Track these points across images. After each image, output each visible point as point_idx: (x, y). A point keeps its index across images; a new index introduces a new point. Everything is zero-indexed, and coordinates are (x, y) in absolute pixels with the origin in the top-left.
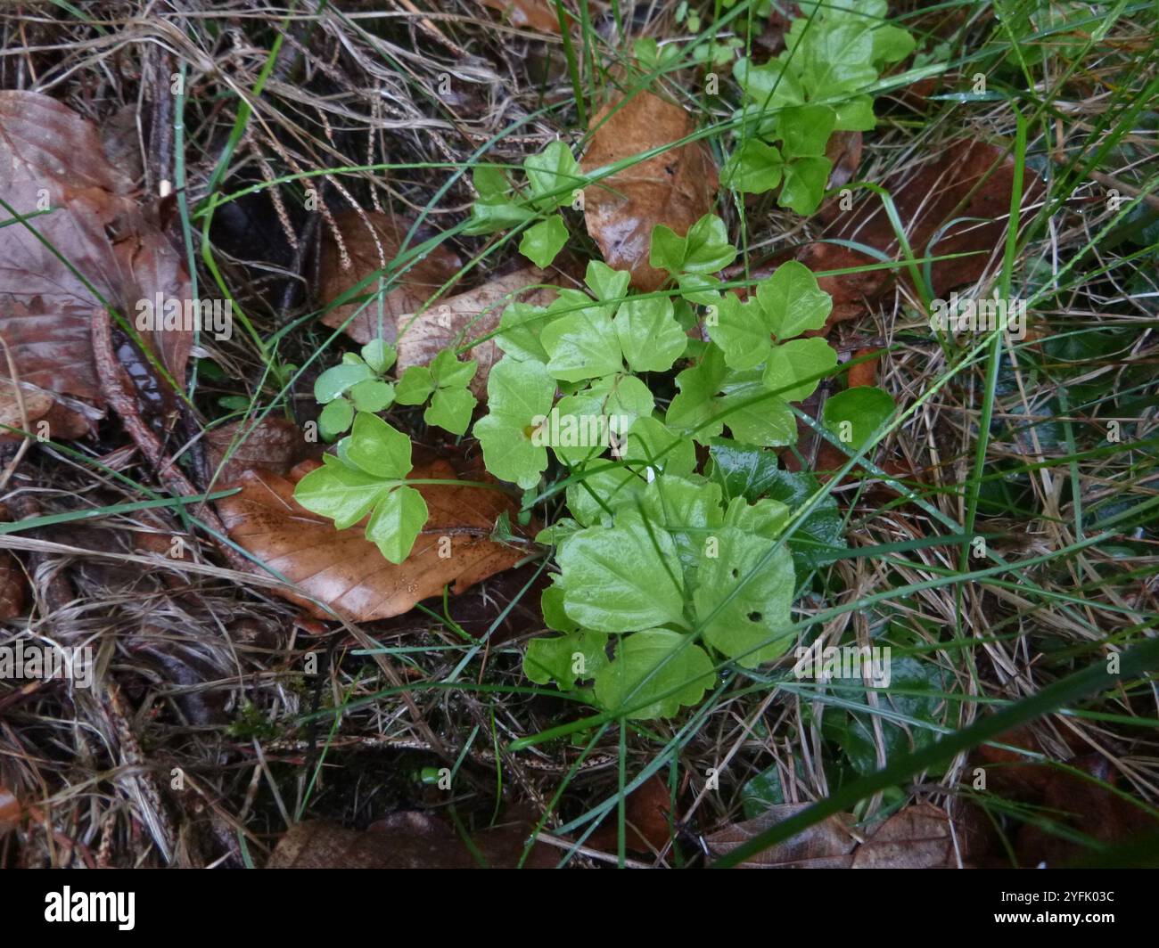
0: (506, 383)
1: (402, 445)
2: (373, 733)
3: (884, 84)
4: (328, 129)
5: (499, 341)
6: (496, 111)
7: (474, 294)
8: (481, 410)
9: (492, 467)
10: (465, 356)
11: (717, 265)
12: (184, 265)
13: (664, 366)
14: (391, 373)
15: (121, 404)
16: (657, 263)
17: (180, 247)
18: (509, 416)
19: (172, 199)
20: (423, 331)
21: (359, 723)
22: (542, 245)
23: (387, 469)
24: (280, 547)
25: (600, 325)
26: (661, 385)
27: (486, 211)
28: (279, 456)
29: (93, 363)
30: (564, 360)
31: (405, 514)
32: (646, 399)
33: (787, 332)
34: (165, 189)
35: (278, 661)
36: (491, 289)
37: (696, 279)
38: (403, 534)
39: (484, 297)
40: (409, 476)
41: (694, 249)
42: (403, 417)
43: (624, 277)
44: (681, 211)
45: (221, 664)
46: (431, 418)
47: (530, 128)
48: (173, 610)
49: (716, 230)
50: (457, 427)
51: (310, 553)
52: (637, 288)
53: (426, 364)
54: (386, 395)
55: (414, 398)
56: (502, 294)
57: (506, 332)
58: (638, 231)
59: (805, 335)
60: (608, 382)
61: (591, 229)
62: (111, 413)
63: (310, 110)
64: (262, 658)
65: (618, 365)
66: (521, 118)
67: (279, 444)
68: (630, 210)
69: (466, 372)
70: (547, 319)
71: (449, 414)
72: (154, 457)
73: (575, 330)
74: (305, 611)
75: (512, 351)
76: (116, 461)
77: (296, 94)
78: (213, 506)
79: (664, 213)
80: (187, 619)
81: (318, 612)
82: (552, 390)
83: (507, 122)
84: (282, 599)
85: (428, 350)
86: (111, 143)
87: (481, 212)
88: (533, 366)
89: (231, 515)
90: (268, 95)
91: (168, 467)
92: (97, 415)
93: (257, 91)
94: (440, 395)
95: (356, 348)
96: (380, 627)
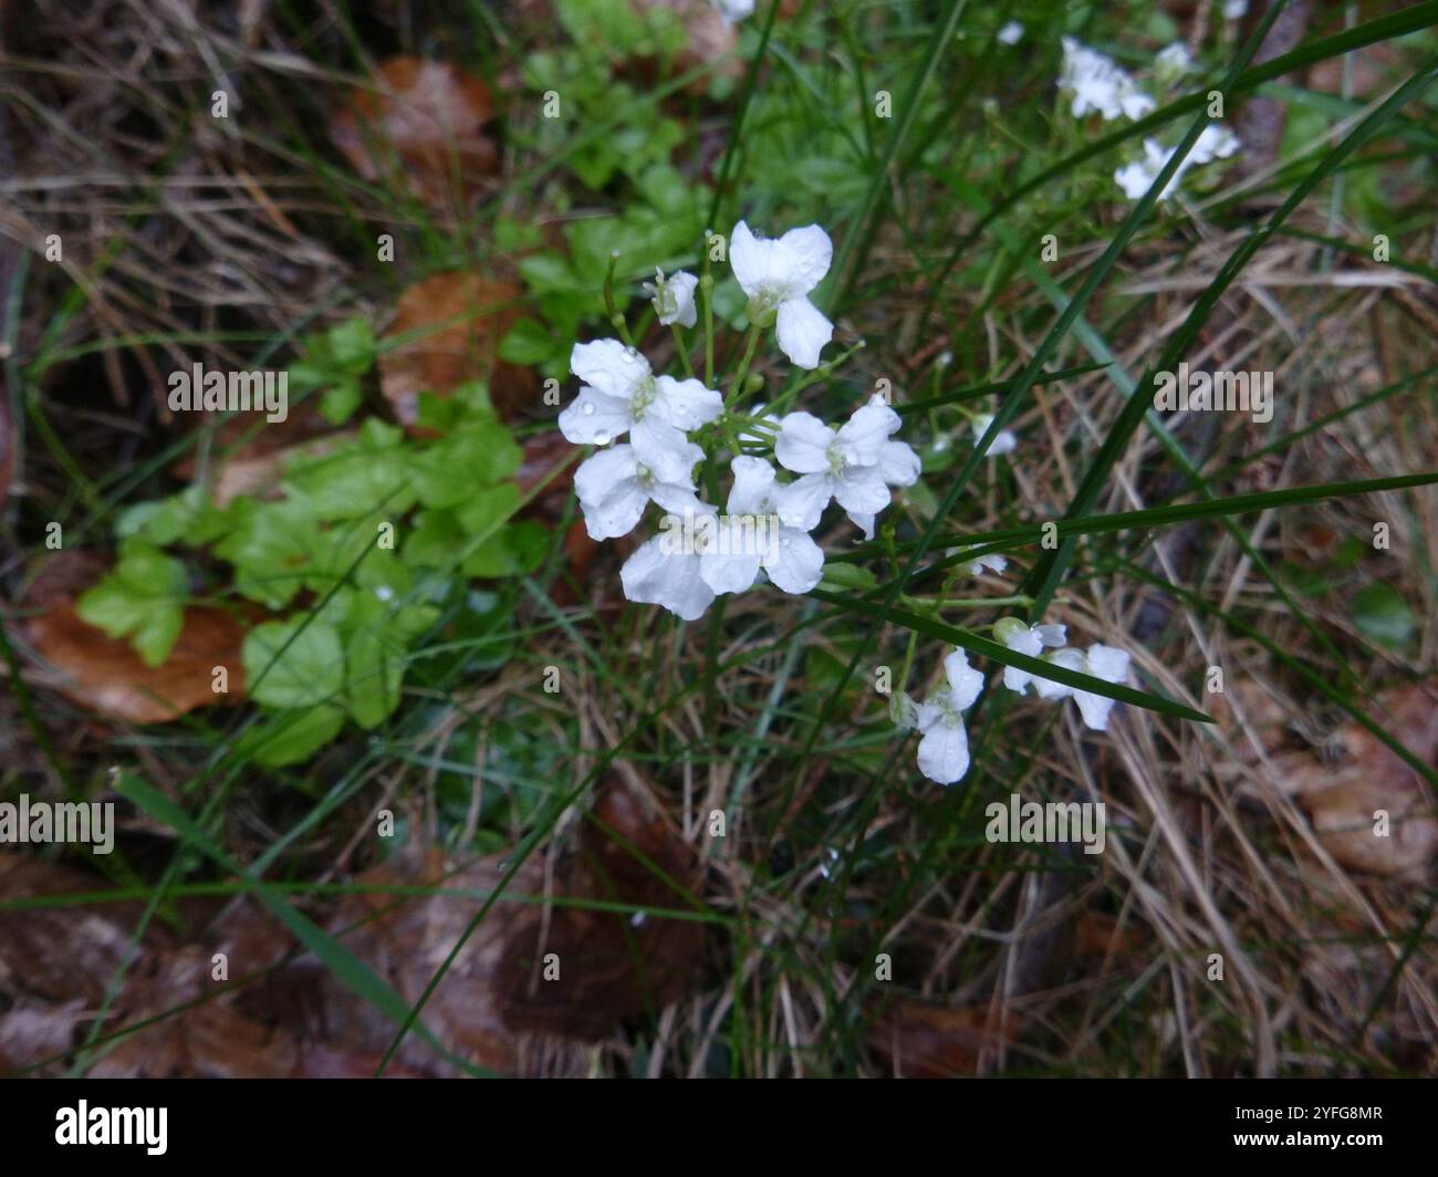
17: (7, 401)
20: (243, 480)
22: (339, 403)
23: (159, 589)
26: (403, 523)
30: (329, 501)
31: (166, 627)
33: (493, 479)
38: (163, 642)
41: (459, 412)
43: (396, 433)
49: (478, 395)
61: (386, 391)
63: (148, 286)
77: (137, 270)
78: (23, 624)
89: (37, 633)
90: (113, 274)
96: (153, 729)
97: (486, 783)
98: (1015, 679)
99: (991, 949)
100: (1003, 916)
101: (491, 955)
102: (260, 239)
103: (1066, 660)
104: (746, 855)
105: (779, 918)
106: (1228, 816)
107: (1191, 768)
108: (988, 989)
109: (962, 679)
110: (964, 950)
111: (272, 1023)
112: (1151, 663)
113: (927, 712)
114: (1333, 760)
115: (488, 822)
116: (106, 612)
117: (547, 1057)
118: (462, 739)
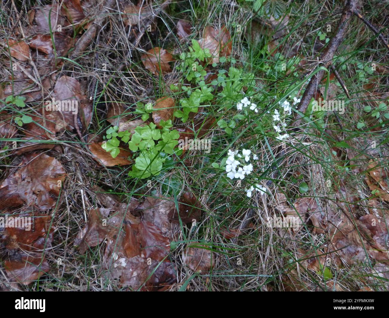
0: (134, 137)
1: (118, 142)
2: (104, 182)
3: (201, 106)
4: (116, 93)
5: (135, 131)
6: (143, 95)
7: (133, 122)
8: (130, 140)
9: (130, 148)
10: (129, 132)
11: (169, 127)
12: (92, 110)
13: (157, 139)
14: (117, 132)
15: (77, 128)
16: (160, 125)
17: (92, 107)
18: (134, 142)
19: (93, 100)
20: (124, 126)
21: (103, 180)
22: (145, 117)
23: (115, 145)
24: (96, 153)
25: (150, 132)
26: (156, 142)
27: (138, 111)
28: (97, 140)
29: (74, 120)
30: (143, 136)
31: (116, 152)
32: (154, 143)
33: (174, 139)
34: (91, 98)
35: (93, 168)
36: (136, 121)
37: (166, 129)
38: (115, 154)
39: (135, 122)
40: (118, 147)
41: (166, 124)
42: (119, 138)
43: (155, 126)
44: (167, 117)
45: (87, 166)
46: (122, 140)
47: (148, 99)
48: (81, 158)
49: (170, 122)
50: (126, 142)
51: (100, 155)
52: (157, 128)
53: (123, 131)
54: (117, 135)
55: (120, 136)
56: (137, 122)
57: (136, 130)
58: (160, 119)
59: (176, 140)
60: (149, 140)
61: (153, 117)
62: (75, 128)
63: (114, 89)
64: (92, 167)
65: (151, 138)
66: (147, 97)
67: (98, 139)
68: (160, 115)
69: (129, 134)
70: (143, 129)
71: (125, 140)
72: (80, 136)
73: (146, 132)
74: (98, 163)
75: (136, 133)
76: (74, 135)
77: (112, 86)
78: (88, 146)
79: (165, 117)
80: (83, 159)
81: (100, 164)
82: (141, 139)
83: (144, 97)
84: (95, 161)
85: (124, 129)
86: (82, 87)
87: (137, 110)
88: (139, 135)
89: (90, 148)
90: (109, 86)
91: (82, 138)
92: (73, 128)
93: (107, 85)
94: (125, 137)
95: (113, 126)
96: (108, 167)
97: (170, 187)
98: (257, 189)
99: (239, 222)
100: (242, 218)
101: (168, 212)
102: (134, 84)
103: (261, 188)
104: (207, 204)
105: (211, 213)
106: (274, 210)
107: (270, 204)
108: (238, 227)
109: (252, 188)
110: (236, 222)
111: (136, 216)
112: (268, 189)
113: (248, 190)
114: (292, 207)
115: (169, 193)
116: (105, 146)
117: (175, 227)
118: (167, 180)
